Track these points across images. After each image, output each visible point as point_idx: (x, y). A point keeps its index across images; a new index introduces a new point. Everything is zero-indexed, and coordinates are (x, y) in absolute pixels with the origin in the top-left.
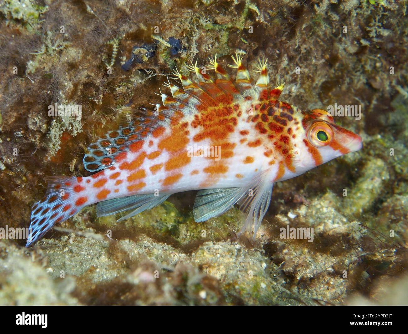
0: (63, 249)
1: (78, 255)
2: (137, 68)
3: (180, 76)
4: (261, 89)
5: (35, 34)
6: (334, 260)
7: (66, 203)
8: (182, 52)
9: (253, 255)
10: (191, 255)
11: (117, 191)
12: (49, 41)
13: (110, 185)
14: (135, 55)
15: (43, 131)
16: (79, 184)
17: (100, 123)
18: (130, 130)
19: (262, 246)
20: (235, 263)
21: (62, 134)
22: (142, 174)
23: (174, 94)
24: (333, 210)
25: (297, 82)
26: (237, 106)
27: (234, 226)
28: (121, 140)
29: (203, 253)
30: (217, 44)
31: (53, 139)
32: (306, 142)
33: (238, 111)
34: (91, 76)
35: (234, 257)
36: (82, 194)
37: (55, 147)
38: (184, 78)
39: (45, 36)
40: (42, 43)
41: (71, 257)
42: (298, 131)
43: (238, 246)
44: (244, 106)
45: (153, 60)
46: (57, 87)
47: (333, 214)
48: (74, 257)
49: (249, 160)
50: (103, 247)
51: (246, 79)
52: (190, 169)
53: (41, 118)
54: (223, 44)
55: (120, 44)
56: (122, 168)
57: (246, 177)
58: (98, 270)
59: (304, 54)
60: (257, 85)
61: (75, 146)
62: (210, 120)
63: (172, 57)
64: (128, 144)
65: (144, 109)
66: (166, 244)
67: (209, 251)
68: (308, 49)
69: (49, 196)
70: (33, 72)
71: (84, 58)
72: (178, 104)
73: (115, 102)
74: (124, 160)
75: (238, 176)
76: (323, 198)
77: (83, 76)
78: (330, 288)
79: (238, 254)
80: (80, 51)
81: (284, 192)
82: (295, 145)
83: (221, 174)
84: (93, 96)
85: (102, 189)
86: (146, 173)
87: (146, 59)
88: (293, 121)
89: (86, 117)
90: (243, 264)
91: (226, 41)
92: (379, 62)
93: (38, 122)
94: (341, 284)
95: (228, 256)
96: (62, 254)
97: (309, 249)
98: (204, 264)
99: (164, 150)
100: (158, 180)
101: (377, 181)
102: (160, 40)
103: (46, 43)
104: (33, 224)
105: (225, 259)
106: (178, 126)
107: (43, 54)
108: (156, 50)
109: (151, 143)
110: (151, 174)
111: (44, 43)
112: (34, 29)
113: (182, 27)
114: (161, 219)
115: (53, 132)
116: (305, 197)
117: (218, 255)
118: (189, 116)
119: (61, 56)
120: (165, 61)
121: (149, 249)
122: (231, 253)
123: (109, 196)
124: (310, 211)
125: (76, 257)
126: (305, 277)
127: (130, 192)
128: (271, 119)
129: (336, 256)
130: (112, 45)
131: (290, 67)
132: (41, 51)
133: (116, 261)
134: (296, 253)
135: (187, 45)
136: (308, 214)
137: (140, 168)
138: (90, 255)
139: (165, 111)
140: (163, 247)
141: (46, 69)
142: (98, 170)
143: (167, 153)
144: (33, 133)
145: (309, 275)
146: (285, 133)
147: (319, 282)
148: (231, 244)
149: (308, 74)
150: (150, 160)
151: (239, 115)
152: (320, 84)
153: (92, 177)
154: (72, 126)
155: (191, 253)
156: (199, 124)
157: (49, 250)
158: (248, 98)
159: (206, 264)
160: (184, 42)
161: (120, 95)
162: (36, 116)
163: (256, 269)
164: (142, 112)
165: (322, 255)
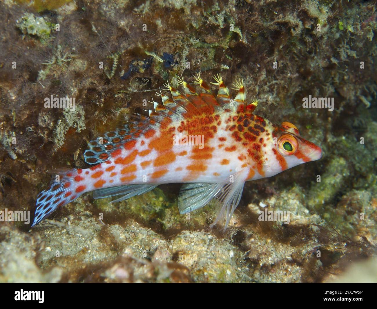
0: (61, 230)
1: (74, 236)
2: (135, 77)
3: (170, 88)
4: (238, 104)
5: (47, 47)
6: (293, 250)
7: (67, 190)
8: (174, 66)
9: (223, 244)
10: (170, 242)
11: (111, 181)
12: (59, 53)
13: (106, 176)
14: (133, 66)
15: (51, 128)
16: (79, 175)
17: (101, 121)
18: (125, 131)
19: (232, 236)
20: (207, 251)
21: (67, 132)
22: (134, 168)
23: (165, 103)
24: (298, 203)
25: (274, 91)
26: (218, 116)
27: (211, 214)
28: (117, 139)
29: (180, 241)
30: (205, 59)
31: (58, 136)
32: (275, 151)
33: (218, 121)
34: (95, 83)
35: (205, 245)
36: (81, 183)
37: (60, 142)
38: (173, 90)
39: (55, 49)
40: (53, 55)
41: (68, 238)
42: (268, 141)
43: (210, 237)
44: (224, 117)
45: (148, 71)
46: (64, 92)
47: (298, 206)
48: (70, 238)
49: (225, 162)
50: (96, 231)
51: (226, 94)
52: (174, 166)
53: (49, 117)
54: (210, 60)
55: (120, 58)
56: (116, 162)
57: (222, 175)
58: (89, 251)
59: (282, 68)
60: (236, 100)
61: (80, 139)
62: (194, 126)
63: (165, 69)
64: (123, 142)
65: (138, 114)
66: (150, 229)
67: (185, 240)
68: (285, 64)
69: (53, 185)
70: (44, 79)
71: (88, 68)
72: (167, 111)
73: (115, 104)
74: (119, 156)
75: (215, 174)
76: (290, 191)
77: (87, 83)
78: (287, 274)
79: (209, 244)
80: (86, 62)
81: (258, 183)
82: (265, 153)
83: (201, 172)
84: (96, 99)
85: (98, 179)
86: (137, 168)
87: (142, 71)
88: (265, 133)
89: (89, 116)
90: (213, 253)
91: (213, 57)
92: (346, 76)
93: (47, 120)
94: (297, 271)
95: (201, 245)
96: (60, 235)
97: (272, 239)
98: (180, 251)
99: (154, 149)
100: (147, 173)
101: (339, 177)
102: (155, 56)
103: (57, 55)
104: (39, 209)
105: (198, 248)
106: (167, 129)
107: (53, 64)
108: (151, 63)
109: (143, 143)
110: (142, 168)
111: (55, 55)
112: (46, 42)
113: (175, 45)
114: (151, 203)
115: (58, 130)
116: (275, 189)
117: (193, 244)
118: (176, 122)
119: (69, 66)
120: (159, 72)
121: (135, 234)
122: (203, 243)
123: (105, 186)
124: (278, 202)
125: (72, 238)
126: (267, 263)
127: (123, 183)
128: (246, 129)
129: (295, 246)
130: (113, 59)
131: (269, 79)
132: (52, 62)
133: (105, 244)
134: (261, 243)
135: (178, 60)
136: (276, 205)
137: (133, 163)
138: (84, 237)
139: (156, 117)
140: (148, 232)
141: (55, 76)
142: (96, 163)
143: (156, 151)
144: (42, 129)
145: (270, 262)
146: (257, 142)
147: (279, 268)
148: (205, 234)
149: (284, 86)
150: (141, 157)
151: (219, 124)
152: (294, 93)
153: (90, 169)
154: (77, 124)
155: (170, 239)
156: (185, 129)
157: (50, 230)
158: (227, 110)
159: (181, 251)
160: (176, 56)
161: (119, 100)
162: (46, 115)
163: (224, 257)
164: (137, 117)
165: (282, 245)
